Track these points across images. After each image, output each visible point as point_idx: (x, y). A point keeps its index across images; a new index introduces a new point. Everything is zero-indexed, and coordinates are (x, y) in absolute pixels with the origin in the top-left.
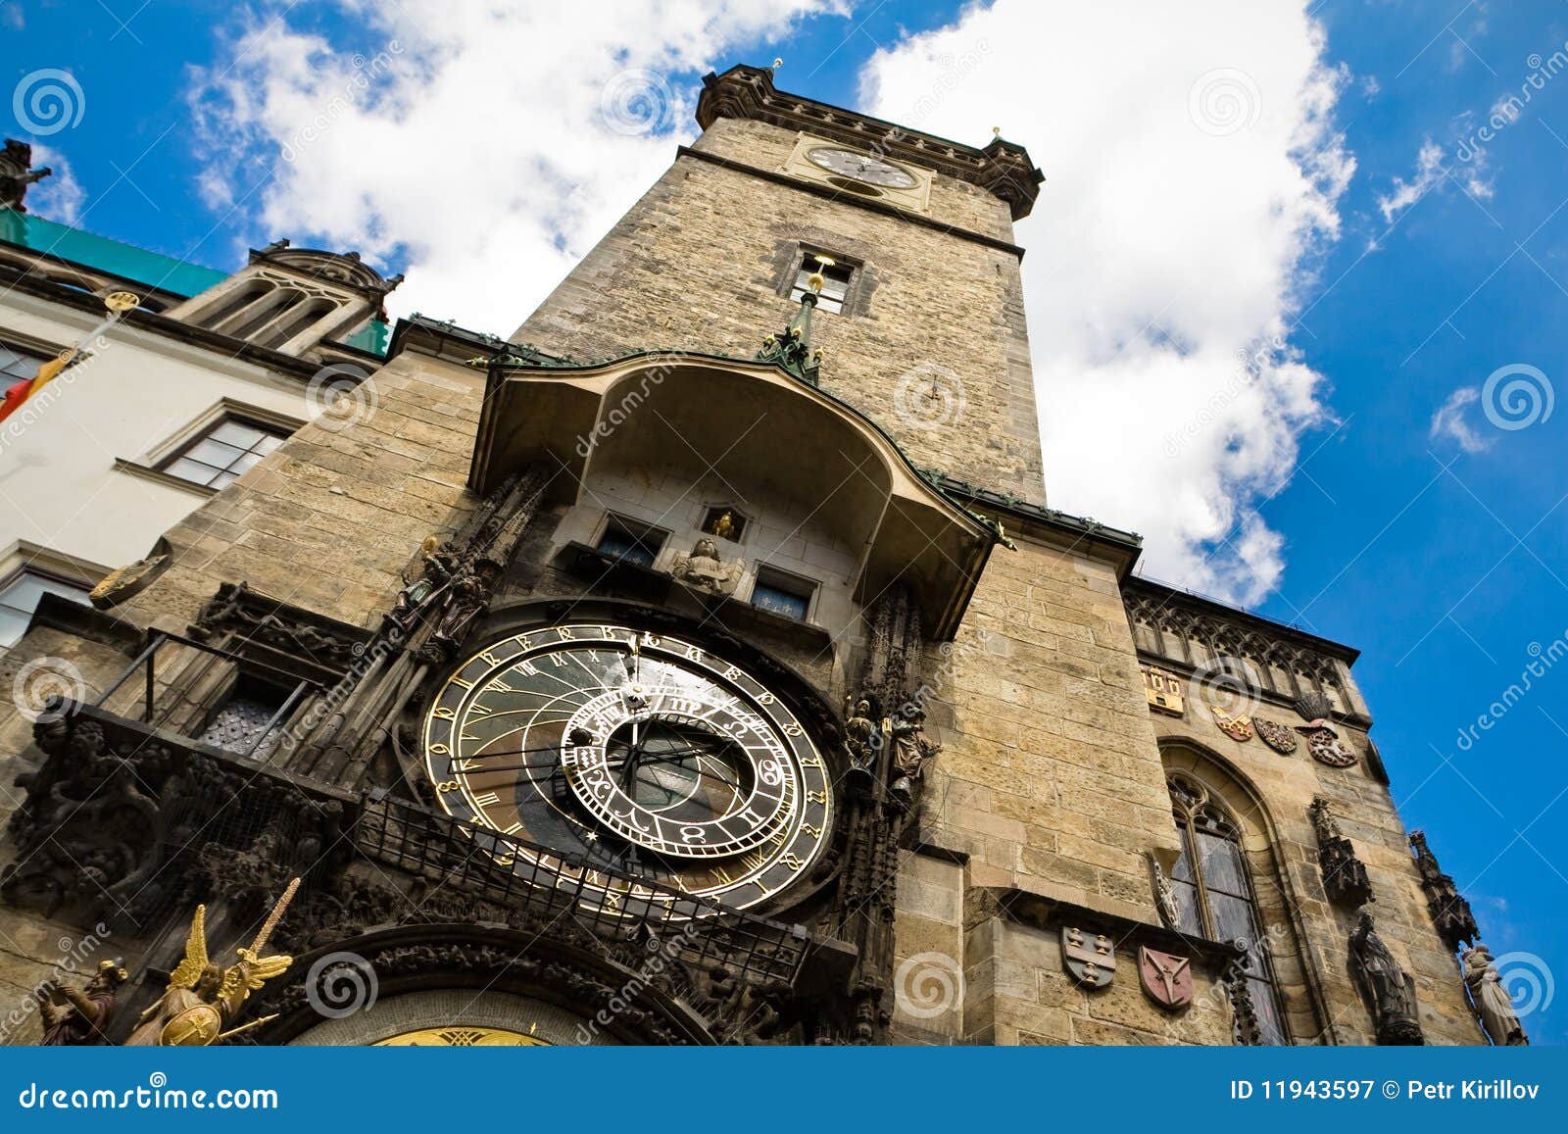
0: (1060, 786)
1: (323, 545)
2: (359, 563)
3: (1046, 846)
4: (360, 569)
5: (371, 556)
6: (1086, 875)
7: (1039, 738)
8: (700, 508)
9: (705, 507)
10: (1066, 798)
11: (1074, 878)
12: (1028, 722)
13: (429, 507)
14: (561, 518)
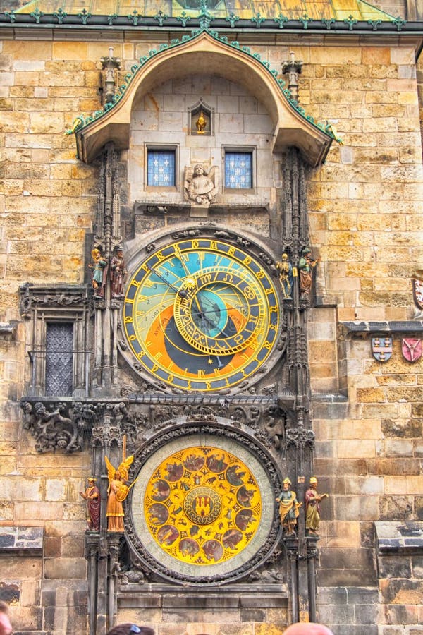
0: (376, 248)
1: (40, 236)
2: (59, 240)
3: (369, 288)
4: (61, 244)
5: (61, 234)
6: (384, 298)
7: (367, 220)
8: (187, 114)
9: (189, 112)
10: (379, 255)
11: (381, 302)
12: (362, 210)
13: (69, 184)
14: (126, 162)
